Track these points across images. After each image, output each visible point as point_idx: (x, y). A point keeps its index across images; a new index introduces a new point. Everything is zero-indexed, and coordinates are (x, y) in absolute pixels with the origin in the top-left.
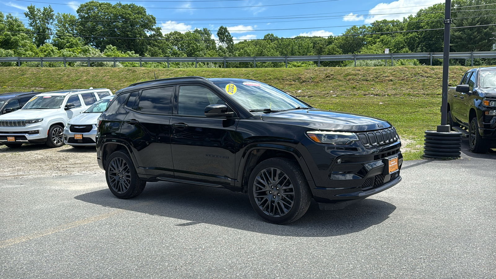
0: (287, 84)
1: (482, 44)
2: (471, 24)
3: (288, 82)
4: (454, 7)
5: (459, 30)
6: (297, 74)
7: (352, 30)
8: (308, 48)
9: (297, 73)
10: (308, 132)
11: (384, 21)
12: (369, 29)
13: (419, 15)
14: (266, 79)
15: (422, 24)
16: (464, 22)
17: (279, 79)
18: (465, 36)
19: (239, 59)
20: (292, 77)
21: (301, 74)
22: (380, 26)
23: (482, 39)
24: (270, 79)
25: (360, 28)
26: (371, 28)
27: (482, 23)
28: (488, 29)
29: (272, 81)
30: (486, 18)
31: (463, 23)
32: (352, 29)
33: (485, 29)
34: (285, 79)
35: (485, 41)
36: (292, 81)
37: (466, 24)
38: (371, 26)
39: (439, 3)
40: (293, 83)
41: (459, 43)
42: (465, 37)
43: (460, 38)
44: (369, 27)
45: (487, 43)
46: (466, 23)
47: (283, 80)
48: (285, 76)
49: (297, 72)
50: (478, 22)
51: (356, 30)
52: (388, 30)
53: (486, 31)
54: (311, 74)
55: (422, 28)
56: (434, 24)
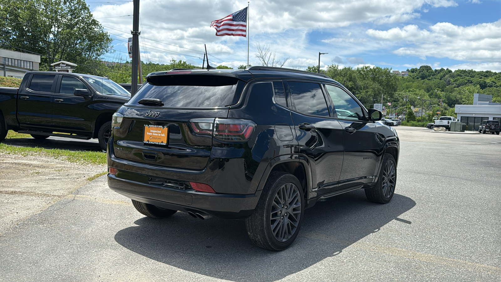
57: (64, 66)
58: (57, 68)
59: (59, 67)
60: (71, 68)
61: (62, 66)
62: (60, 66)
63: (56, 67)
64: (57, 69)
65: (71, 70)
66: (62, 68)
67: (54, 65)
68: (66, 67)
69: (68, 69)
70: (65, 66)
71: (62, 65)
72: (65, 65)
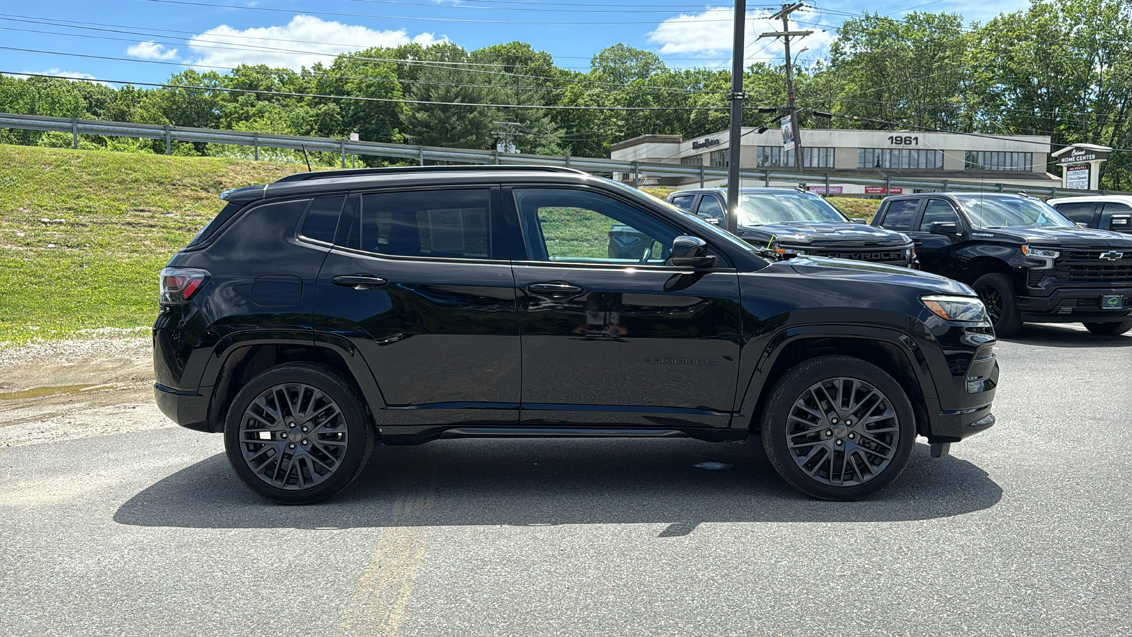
0: (187, 197)
1: (466, 142)
2: (445, 99)
3: (188, 192)
4: (407, 60)
5: (423, 108)
6: (209, 174)
7: (186, 78)
8: (76, 108)
9: (210, 171)
10: (923, 299)
11: (260, 68)
12: (226, 81)
13: (338, 66)
14: (124, 181)
15: (348, 87)
16: (431, 94)
17: (162, 183)
18: (436, 121)
19: (24, 121)
20: (197, 179)
21: (219, 173)
22: (251, 79)
23: (467, 132)
24: (136, 181)
25: (205, 76)
26: (232, 80)
27: (464, 99)
28: (475, 113)
29: (144, 188)
30: (470, 91)
31: (431, 96)
32: (186, 75)
33: (471, 113)
34: (180, 183)
35: (471, 137)
36: (199, 189)
37: (436, 98)
38: (231, 76)
39: (378, 46)
40: (204, 194)
41: (425, 135)
42: (437, 124)
43: (426, 125)
44: (226, 77)
45: (475, 141)
46: (436, 95)
47: (174, 185)
48: (178, 177)
49: (208, 168)
50: (457, 97)
51: (194, 79)
52: (269, 88)
53: (472, 115)
54: (248, 177)
55: (348, 94)
56: (372, 89)
57: (1079, 155)
58: (1065, 162)
59: (1070, 160)
60: (1096, 158)
61: (1076, 156)
62: (1071, 157)
63: (1063, 160)
64: (1066, 164)
65: (1096, 162)
66: (1076, 161)
67: (1060, 155)
68: (1084, 158)
69: (1090, 162)
70: (1083, 155)
71: (1076, 154)
72: (1083, 153)
